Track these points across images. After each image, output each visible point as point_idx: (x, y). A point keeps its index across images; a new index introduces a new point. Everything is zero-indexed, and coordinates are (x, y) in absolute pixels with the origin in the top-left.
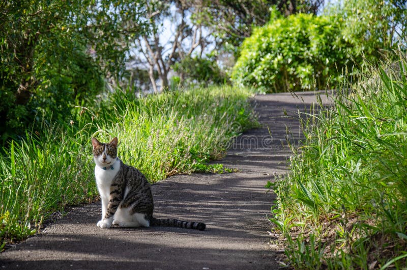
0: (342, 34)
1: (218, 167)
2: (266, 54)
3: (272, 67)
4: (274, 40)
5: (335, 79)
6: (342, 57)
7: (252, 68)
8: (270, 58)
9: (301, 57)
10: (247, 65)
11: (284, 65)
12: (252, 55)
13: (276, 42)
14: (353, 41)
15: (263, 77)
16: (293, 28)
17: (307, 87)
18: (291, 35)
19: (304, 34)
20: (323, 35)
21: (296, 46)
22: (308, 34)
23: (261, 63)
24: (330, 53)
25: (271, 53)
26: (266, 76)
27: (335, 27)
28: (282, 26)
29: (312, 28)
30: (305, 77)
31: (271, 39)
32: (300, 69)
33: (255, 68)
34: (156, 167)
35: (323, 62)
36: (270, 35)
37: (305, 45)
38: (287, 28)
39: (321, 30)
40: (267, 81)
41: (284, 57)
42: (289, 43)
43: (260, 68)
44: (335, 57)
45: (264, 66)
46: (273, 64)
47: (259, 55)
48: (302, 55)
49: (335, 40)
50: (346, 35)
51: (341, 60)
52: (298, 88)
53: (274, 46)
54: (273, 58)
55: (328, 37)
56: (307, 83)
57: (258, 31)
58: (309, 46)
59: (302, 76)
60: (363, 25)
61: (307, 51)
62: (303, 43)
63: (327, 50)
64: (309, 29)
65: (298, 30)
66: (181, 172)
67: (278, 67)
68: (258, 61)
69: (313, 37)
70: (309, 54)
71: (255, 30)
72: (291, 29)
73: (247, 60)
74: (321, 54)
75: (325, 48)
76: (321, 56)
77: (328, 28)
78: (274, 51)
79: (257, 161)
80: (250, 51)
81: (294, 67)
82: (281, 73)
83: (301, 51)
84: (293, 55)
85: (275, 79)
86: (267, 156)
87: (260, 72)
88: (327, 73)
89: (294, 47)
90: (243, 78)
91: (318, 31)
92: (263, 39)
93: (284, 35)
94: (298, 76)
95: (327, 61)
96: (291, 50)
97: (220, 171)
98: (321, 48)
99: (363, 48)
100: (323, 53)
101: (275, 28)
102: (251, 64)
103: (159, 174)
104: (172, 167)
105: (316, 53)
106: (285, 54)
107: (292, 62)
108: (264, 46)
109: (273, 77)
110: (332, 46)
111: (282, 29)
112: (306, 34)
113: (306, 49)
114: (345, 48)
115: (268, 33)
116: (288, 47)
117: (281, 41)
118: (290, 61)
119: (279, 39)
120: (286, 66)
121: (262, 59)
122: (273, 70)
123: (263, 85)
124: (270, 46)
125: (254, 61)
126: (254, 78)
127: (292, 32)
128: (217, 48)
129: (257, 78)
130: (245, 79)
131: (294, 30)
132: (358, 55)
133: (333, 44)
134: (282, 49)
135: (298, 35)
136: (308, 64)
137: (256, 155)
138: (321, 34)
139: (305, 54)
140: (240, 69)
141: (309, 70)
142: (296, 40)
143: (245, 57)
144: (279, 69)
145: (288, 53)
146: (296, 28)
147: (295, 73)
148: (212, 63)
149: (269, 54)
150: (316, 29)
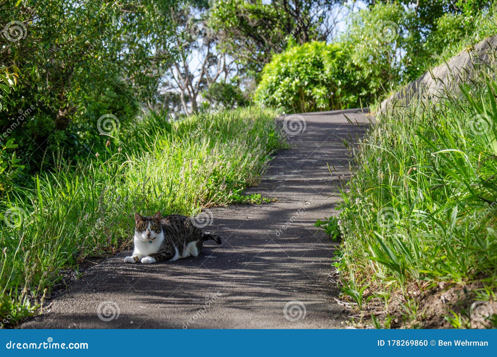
0: (352, 58)
1: (255, 197)
2: (284, 78)
3: (290, 89)
4: (292, 66)
5: (347, 99)
6: (352, 79)
7: (272, 91)
8: (289, 81)
9: (317, 80)
10: (268, 88)
11: (301, 87)
12: (272, 79)
13: (294, 67)
14: (361, 65)
15: (282, 99)
16: (308, 54)
17: (322, 107)
18: (306, 60)
19: (319, 60)
20: (335, 60)
21: (312, 70)
22: (322, 59)
23: (281, 86)
24: (341, 75)
25: (289, 77)
26: (285, 98)
27: (345, 53)
28: (298, 52)
29: (325, 53)
30: (320, 98)
31: (289, 65)
32: (316, 90)
33: (275, 90)
34: (190, 200)
35: (335, 84)
36: (288, 60)
37: (320, 69)
38: (303, 55)
39: (333, 55)
40: (286, 102)
41: (301, 80)
42: (305, 68)
43: (279, 90)
44: (346, 79)
45: (283, 88)
46: (291, 86)
47: (279, 78)
48: (317, 78)
49: (346, 64)
50: (356, 59)
51: (352, 82)
52: (314, 108)
53: (291, 70)
54: (291, 82)
55: (340, 62)
56: (322, 103)
57: (277, 58)
58: (322, 70)
59: (318, 97)
60: (370, 50)
61: (322, 75)
62: (318, 67)
63: (339, 73)
64: (322, 55)
65: (313, 56)
66: (217, 204)
67: (296, 89)
68: (278, 84)
69: (327, 62)
70: (324, 77)
71: (274, 56)
72: (306, 55)
73: (268, 83)
74: (334, 77)
75: (337, 71)
76: (334, 78)
77: (339, 54)
78: (292, 75)
79: (294, 187)
80: (270, 75)
81: (310, 89)
82: (298, 95)
83: (316, 75)
84: (309, 78)
85: (293, 100)
86: (302, 179)
87: (280, 94)
88: (339, 94)
89: (309, 71)
90: (265, 99)
91: (330, 56)
92: (281, 64)
93: (300, 61)
94: (314, 97)
95: (340, 83)
96: (307, 73)
97: (259, 202)
98: (333, 71)
99: (371, 71)
100: (336, 76)
101: (292, 55)
102: (271, 87)
103: (193, 208)
104: (207, 199)
105: (329, 76)
106: (302, 77)
107: (308, 85)
108: (283, 71)
109: (291, 98)
110: (343, 70)
111: (298, 56)
112: (320, 59)
113: (320, 72)
114: (355, 71)
115: (286, 59)
116: (304, 71)
117: (298, 66)
118: (306, 83)
119: (296, 64)
120: (303, 88)
121: (282, 82)
122: (291, 92)
123: (283, 105)
124: (289, 71)
125: (274, 84)
126: (274, 100)
127: (307, 58)
128: (239, 73)
129: (277, 99)
130: (267, 100)
131: (309, 56)
132: (366, 77)
133: (344, 67)
134: (299, 73)
135: (312, 60)
136: (322, 86)
137: (291, 179)
138: (334, 59)
139: (320, 77)
140: (262, 92)
141: (324, 91)
142: (311, 65)
143: (266, 81)
144: (297, 92)
145: (304, 76)
146: (311, 54)
147: (312, 94)
148: (236, 87)
149: (288, 78)
150: (329, 54)
